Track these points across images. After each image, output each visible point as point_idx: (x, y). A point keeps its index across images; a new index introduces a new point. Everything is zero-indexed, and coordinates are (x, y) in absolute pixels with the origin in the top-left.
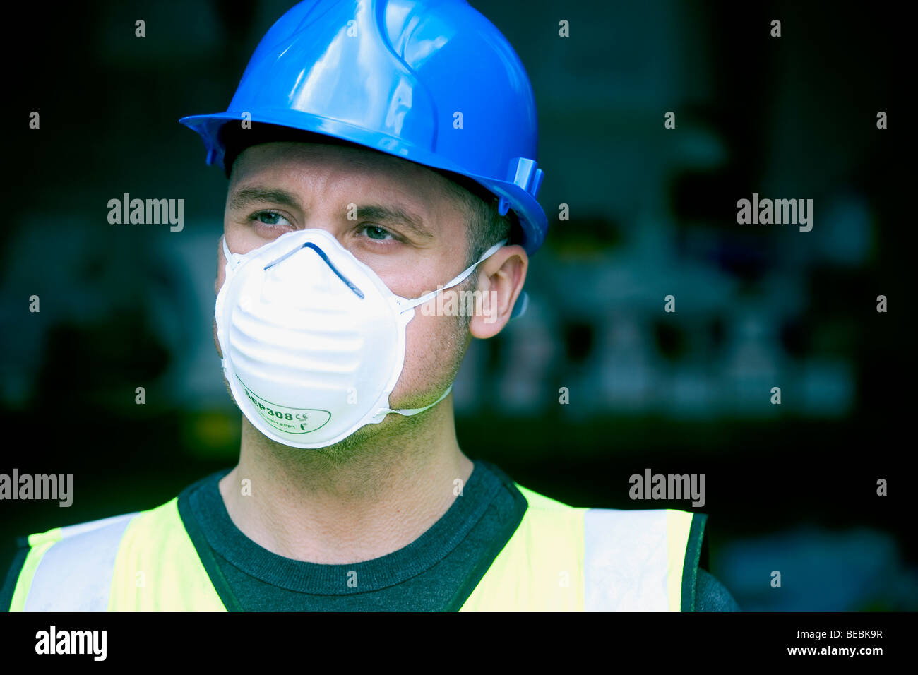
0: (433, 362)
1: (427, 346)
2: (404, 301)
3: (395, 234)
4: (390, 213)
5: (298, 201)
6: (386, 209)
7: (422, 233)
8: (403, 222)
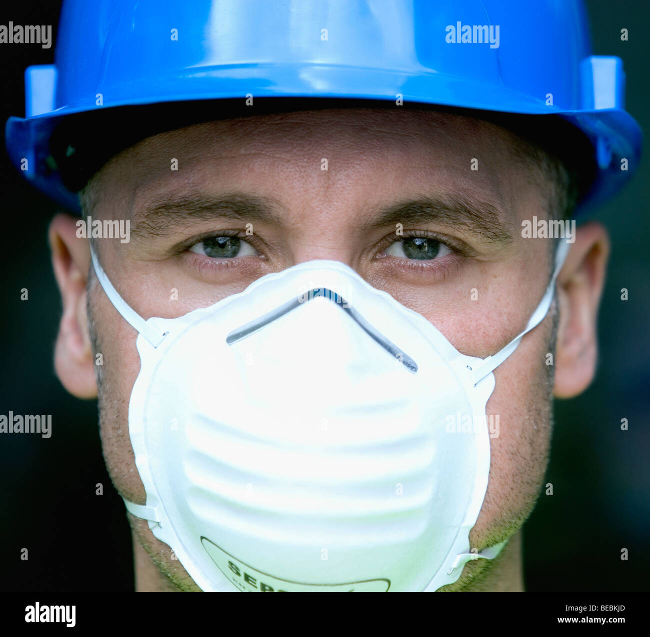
0: (528, 458)
1: (517, 433)
2: (475, 362)
3: (454, 243)
4: (445, 208)
5: (277, 211)
6: (438, 202)
7: (496, 235)
8: (467, 221)
